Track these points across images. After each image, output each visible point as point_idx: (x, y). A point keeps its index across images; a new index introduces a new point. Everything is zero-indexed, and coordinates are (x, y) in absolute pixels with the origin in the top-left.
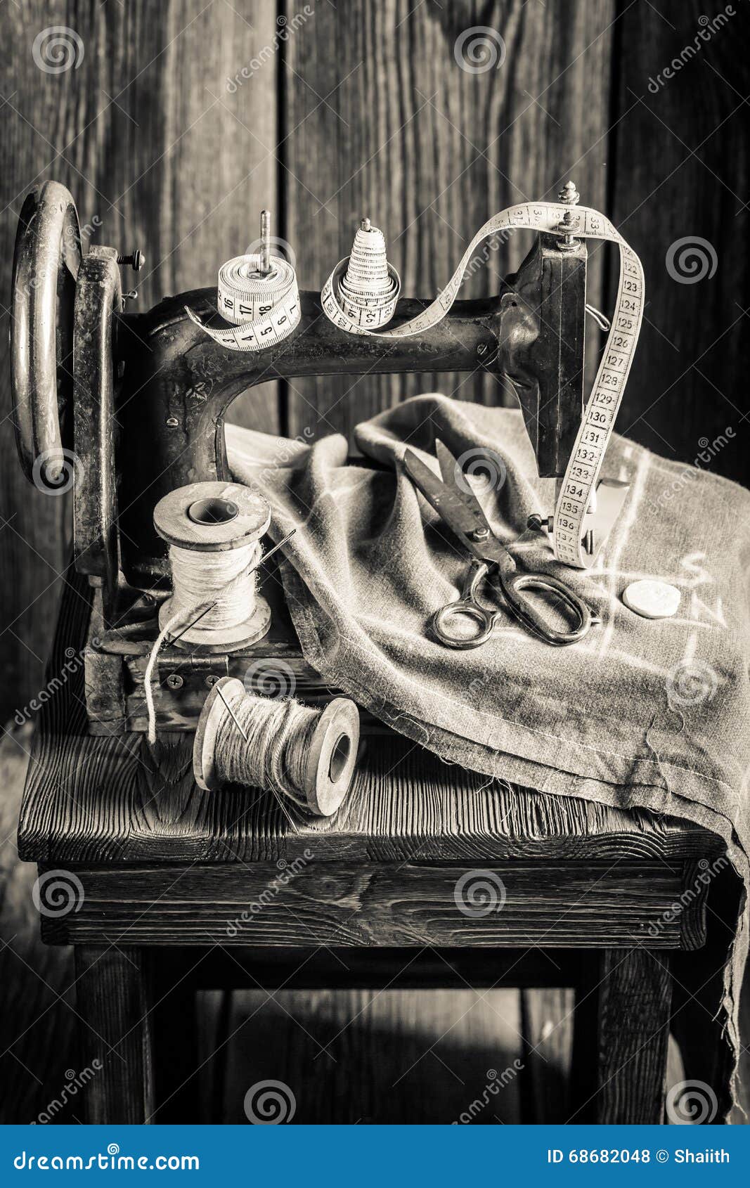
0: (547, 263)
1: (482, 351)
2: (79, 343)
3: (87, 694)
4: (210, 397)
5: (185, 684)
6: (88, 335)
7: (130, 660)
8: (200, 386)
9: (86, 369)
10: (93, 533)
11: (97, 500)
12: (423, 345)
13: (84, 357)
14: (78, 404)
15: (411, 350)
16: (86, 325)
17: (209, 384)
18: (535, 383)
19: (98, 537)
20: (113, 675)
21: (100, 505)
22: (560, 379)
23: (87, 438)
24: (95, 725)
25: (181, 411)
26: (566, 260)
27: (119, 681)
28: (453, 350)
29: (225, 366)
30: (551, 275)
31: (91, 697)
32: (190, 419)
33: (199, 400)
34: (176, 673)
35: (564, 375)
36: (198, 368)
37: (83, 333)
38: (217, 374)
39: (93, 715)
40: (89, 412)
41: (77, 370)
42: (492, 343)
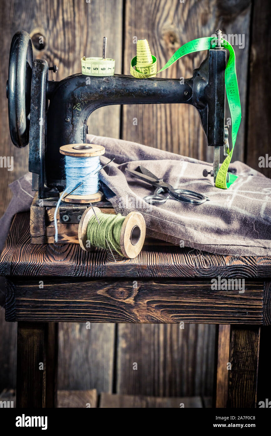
0: (211, 53)
1: (186, 94)
2: (34, 82)
3: (31, 224)
4: (82, 110)
5: (70, 220)
6: (37, 79)
7: (48, 209)
8: (79, 104)
9: (36, 91)
10: (36, 155)
11: (38, 142)
12: (164, 90)
13: (35, 87)
14: (32, 105)
15: (159, 92)
16: (36, 75)
17: (82, 104)
18: (206, 105)
19: (38, 156)
20: (41, 216)
21: (39, 144)
22: (216, 103)
23: (35, 118)
24: (33, 239)
25: (71, 115)
26: (218, 52)
27: (43, 218)
28: (175, 93)
29: (88, 97)
30: (213, 58)
31: (32, 226)
32: (74, 118)
33: (78, 111)
34: (66, 214)
35: (218, 101)
36: (78, 97)
37: (35, 78)
38: (85, 100)
39: (32, 233)
40: (37, 108)
41: (32, 92)
42: (190, 91)
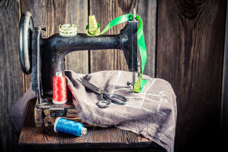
0: (129, 23)
1: (116, 44)
2: (33, 42)
3: (35, 117)
4: (60, 55)
5: (55, 115)
6: (35, 40)
7: (44, 110)
8: (58, 52)
9: (34, 47)
10: (36, 82)
11: (37, 75)
12: (104, 43)
13: (34, 45)
14: (33, 55)
15: (102, 44)
16: (34, 38)
17: (60, 52)
18: (127, 50)
19: (37, 83)
20: (40, 113)
21: (37, 76)
22: (133, 49)
23: (35, 62)
24: (37, 125)
25: (54, 58)
26: (133, 23)
27: (42, 115)
28: (110, 44)
29: (63, 48)
30: (130, 26)
31: (36, 118)
32: (56, 59)
33: (58, 55)
34: (53, 112)
36: (58, 48)
37: (34, 40)
39: (36, 122)
40: (35, 56)
41: (33, 48)
42: (119, 43)
